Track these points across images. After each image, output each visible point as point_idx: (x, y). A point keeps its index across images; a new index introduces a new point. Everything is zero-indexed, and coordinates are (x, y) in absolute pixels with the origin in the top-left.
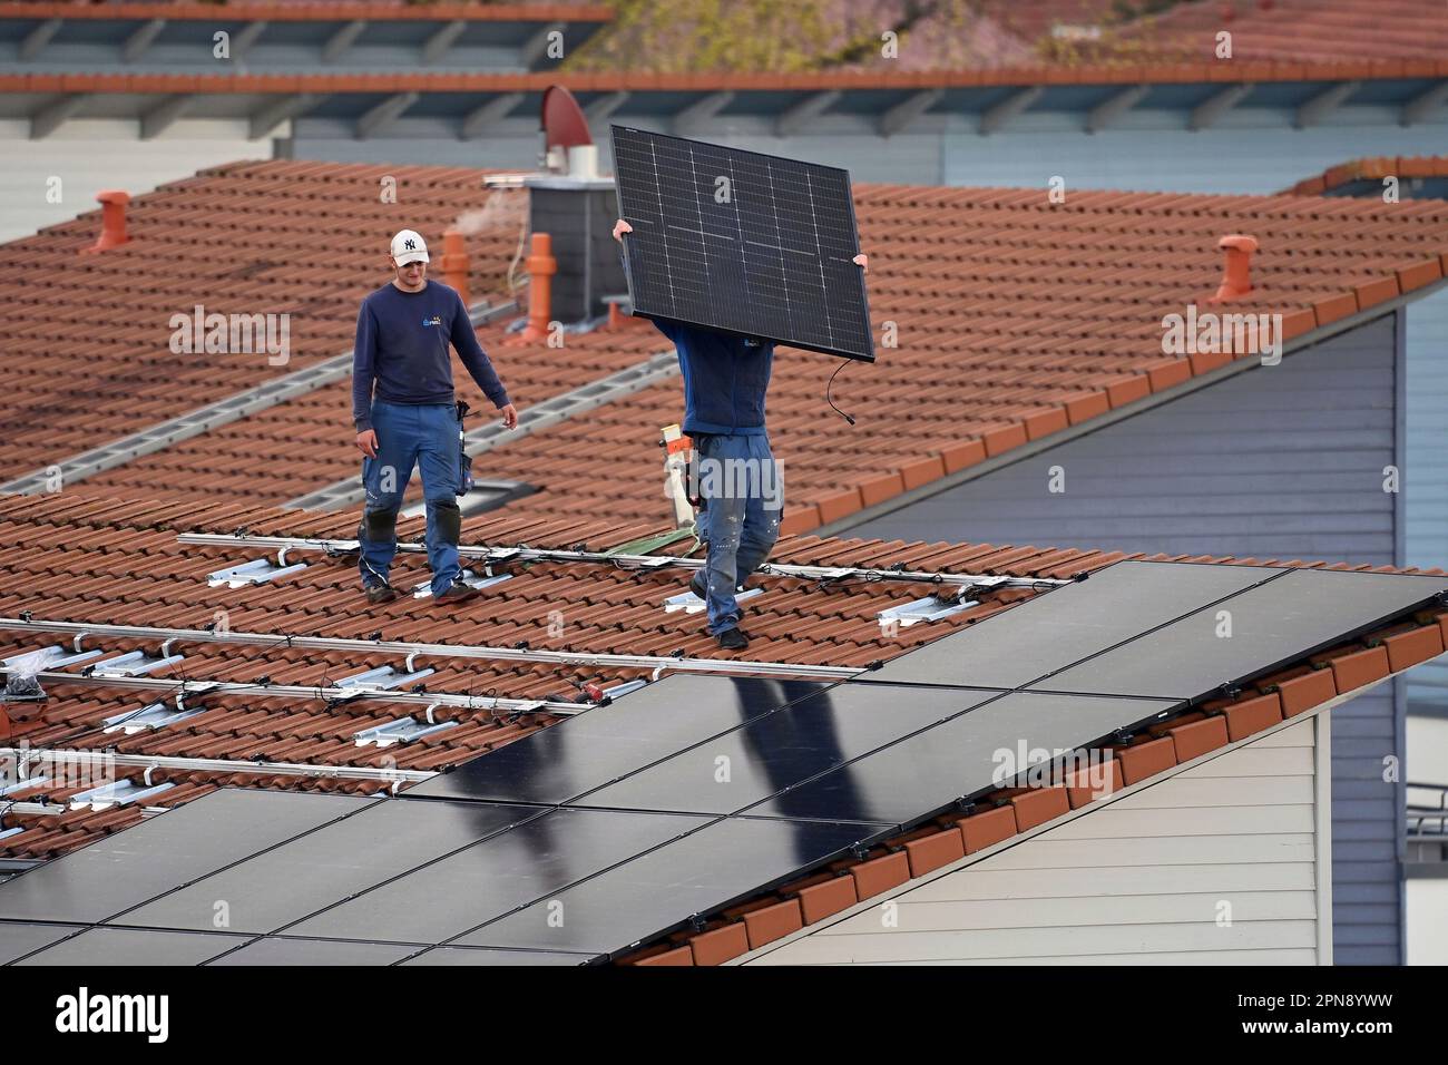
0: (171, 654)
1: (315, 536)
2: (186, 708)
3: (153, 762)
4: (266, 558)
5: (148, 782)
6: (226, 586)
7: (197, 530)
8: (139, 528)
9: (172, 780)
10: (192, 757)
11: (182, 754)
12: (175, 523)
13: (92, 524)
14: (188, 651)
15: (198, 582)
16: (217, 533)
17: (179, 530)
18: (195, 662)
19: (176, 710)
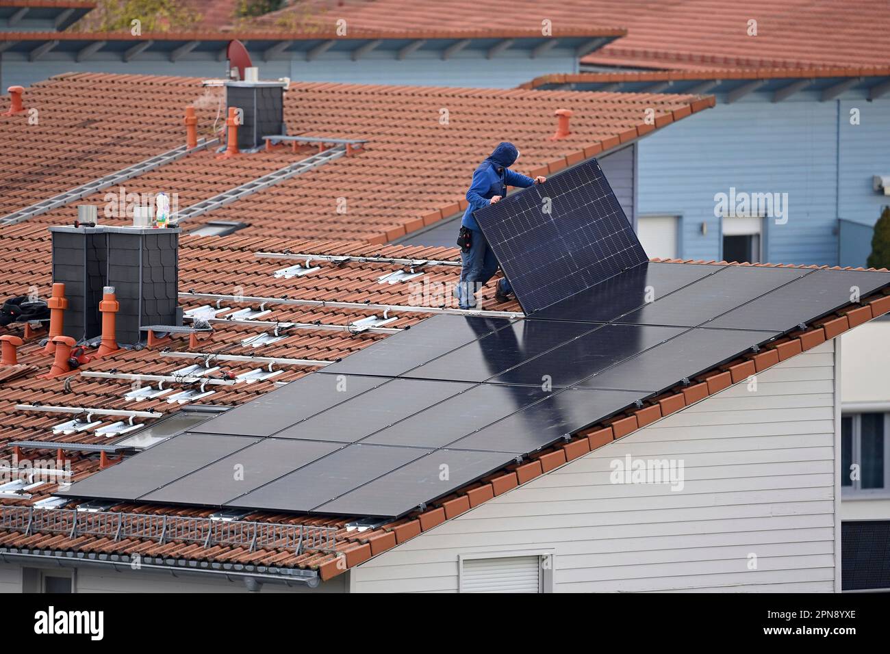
0: (265, 309)
1: (321, 254)
2: (279, 335)
3: (272, 361)
4: (300, 264)
5: (271, 370)
6: (283, 277)
7: (262, 251)
8: (233, 250)
9: (282, 369)
10: (289, 358)
11: (284, 357)
12: (251, 247)
13: (209, 247)
14: (273, 308)
15: (268, 275)
16: (272, 252)
17: (253, 251)
18: (277, 313)
19: (274, 336)
